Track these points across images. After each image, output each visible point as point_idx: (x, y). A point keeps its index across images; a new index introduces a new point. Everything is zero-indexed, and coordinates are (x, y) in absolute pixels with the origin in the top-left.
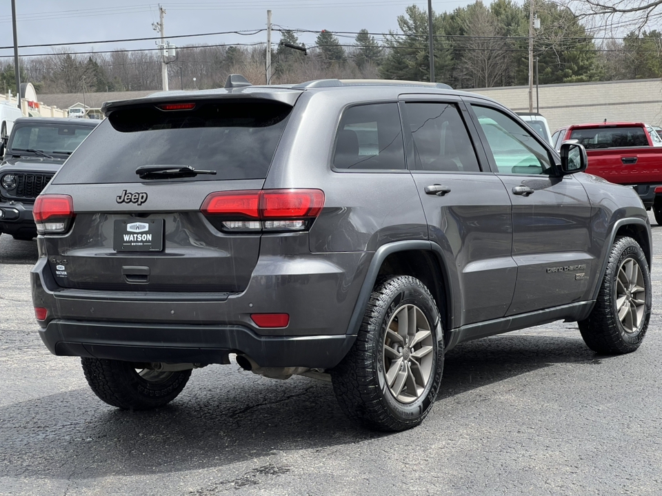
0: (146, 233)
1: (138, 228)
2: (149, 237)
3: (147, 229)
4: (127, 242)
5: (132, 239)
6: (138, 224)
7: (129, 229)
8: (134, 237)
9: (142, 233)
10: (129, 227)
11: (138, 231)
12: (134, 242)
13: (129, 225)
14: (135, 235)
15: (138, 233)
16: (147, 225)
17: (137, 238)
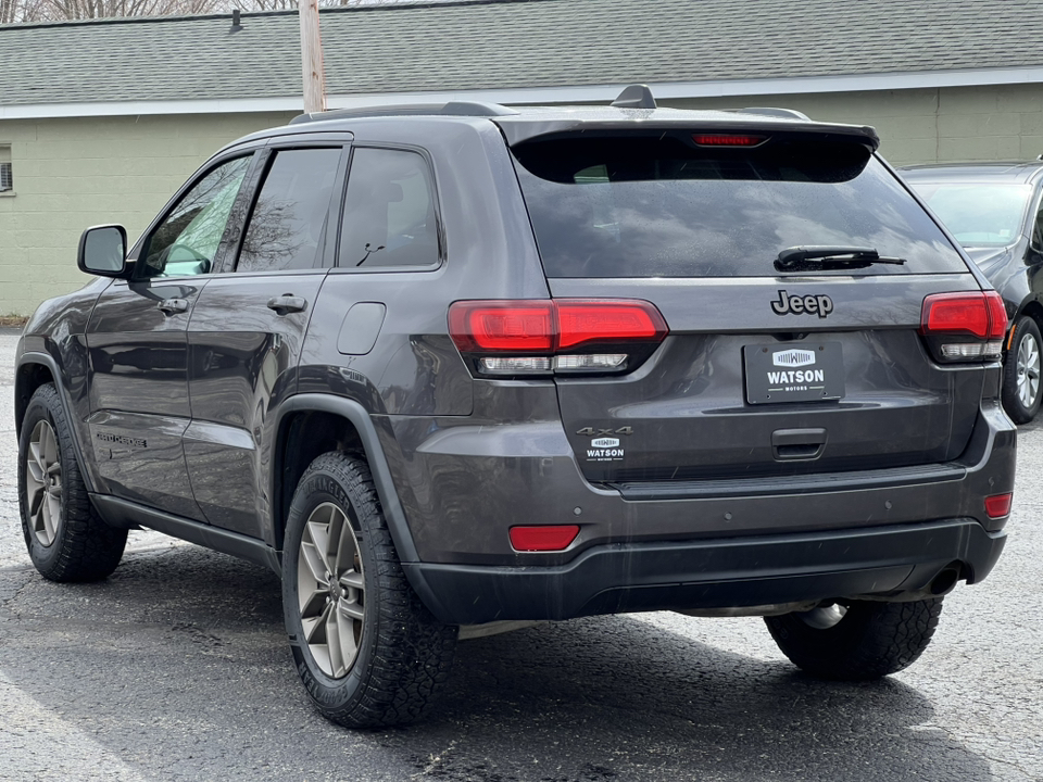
0: (812, 368)
1: (794, 358)
2: (820, 375)
3: (812, 361)
4: (774, 385)
5: (784, 379)
6: (794, 352)
7: (776, 362)
8: (788, 376)
9: (804, 369)
10: (777, 358)
11: (795, 365)
12: (790, 385)
13: (776, 356)
14: (791, 373)
15: (796, 369)
16: (812, 354)
17: (795, 377)
